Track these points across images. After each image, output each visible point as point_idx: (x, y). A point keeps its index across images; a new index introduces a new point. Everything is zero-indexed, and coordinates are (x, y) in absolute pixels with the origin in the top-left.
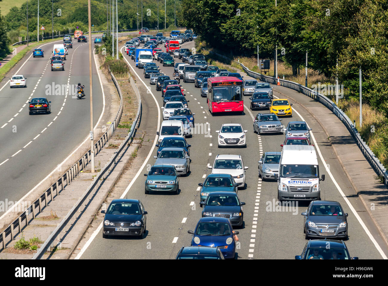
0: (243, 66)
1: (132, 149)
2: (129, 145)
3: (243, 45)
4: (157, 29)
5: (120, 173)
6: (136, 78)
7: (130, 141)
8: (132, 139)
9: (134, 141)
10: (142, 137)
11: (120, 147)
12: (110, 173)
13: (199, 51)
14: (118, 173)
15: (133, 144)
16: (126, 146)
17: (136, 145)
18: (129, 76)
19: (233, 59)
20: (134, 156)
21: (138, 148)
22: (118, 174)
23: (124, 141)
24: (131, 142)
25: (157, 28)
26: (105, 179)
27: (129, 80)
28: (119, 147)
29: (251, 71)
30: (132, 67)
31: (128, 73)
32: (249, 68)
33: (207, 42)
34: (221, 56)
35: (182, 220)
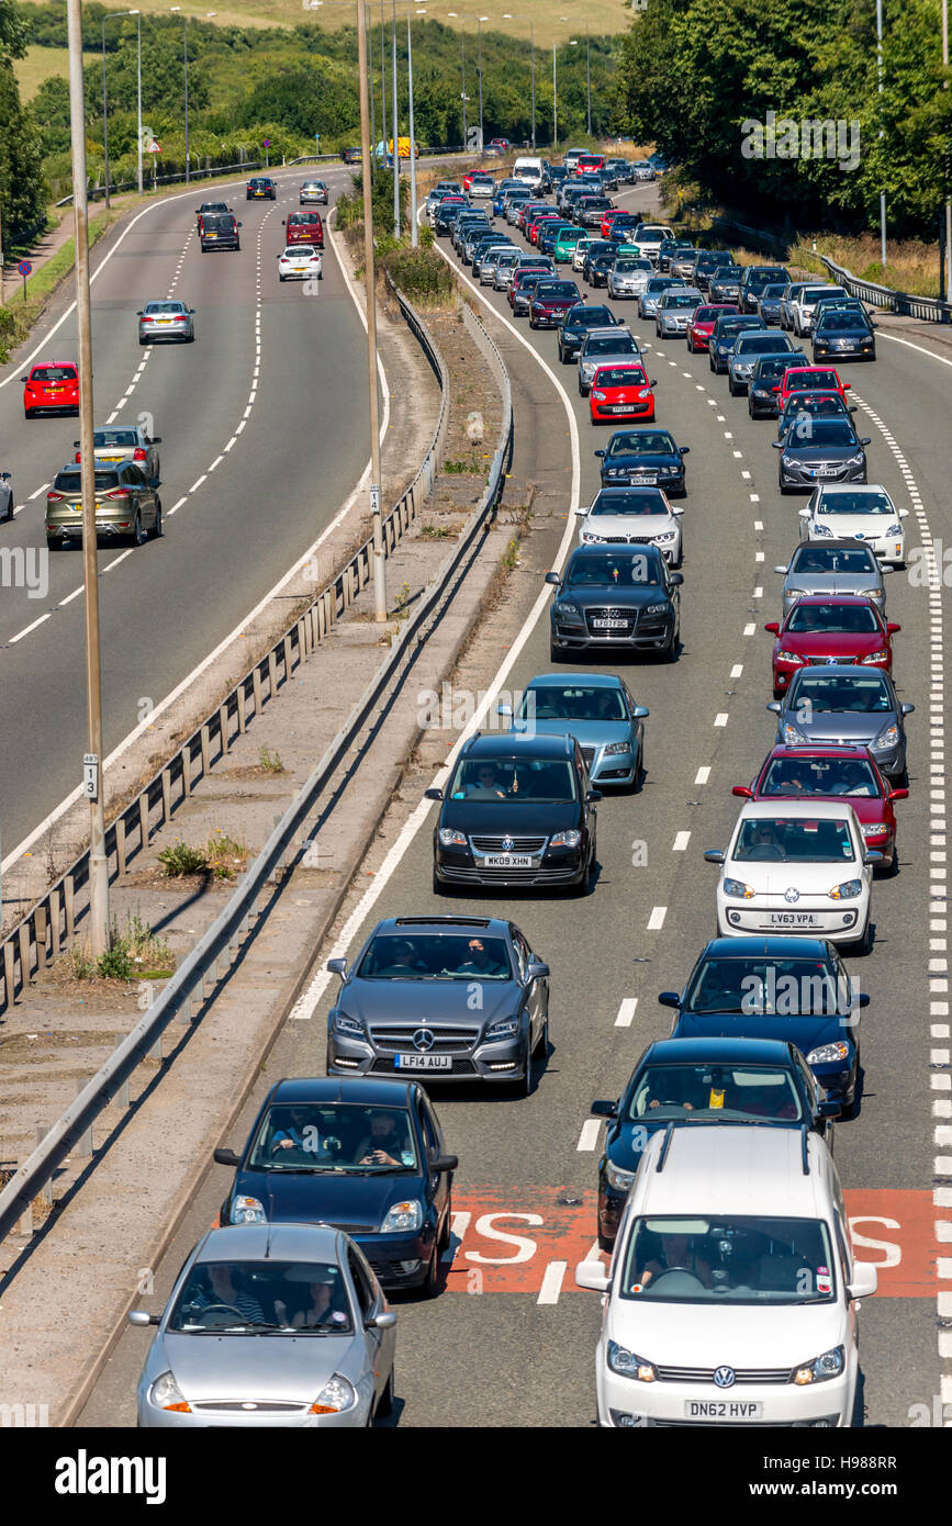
0: (833, 264)
1: (497, 544)
2: (487, 529)
3: (831, 199)
4: (531, 146)
5: (471, 621)
6: (481, 307)
7: (490, 514)
8: (495, 509)
9: (502, 516)
10: (527, 504)
11: (464, 536)
12: (436, 623)
13: (678, 217)
14: (465, 621)
15: (500, 524)
16: (481, 532)
17: (512, 529)
18: (458, 300)
19: (794, 240)
20: (509, 564)
21: (520, 537)
22: (463, 627)
23: (474, 519)
24: (492, 520)
25: (531, 141)
26: (422, 643)
27: (460, 316)
28: (460, 535)
29: (861, 281)
30: (461, 274)
31: (454, 291)
32: (853, 269)
33: (704, 185)
34: (751, 231)
35: (696, 774)
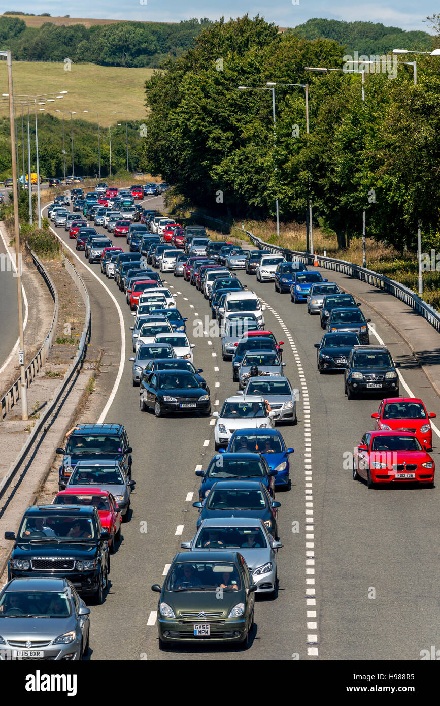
0: (252, 235)
1: (83, 380)
2: (79, 372)
3: (250, 202)
4: (98, 177)
5: (71, 419)
6: (74, 260)
7: (80, 365)
8: (82, 362)
9: (86, 365)
10: (99, 359)
11: (67, 376)
12: (53, 421)
13: (173, 212)
14: (68, 419)
15: (85, 370)
16: (75, 374)
17: (91, 372)
18: (63, 256)
19: (232, 224)
20: (89, 390)
21: (95, 376)
22: (67, 422)
23: (72, 368)
24: (81, 368)
25: (98, 175)
26: (46, 431)
27: (63, 264)
28: (65, 375)
29: (267, 244)
30: (64, 242)
31: (60, 251)
32: (262, 238)
33: (186, 196)
34: (211, 219)
35: (186, 496)
